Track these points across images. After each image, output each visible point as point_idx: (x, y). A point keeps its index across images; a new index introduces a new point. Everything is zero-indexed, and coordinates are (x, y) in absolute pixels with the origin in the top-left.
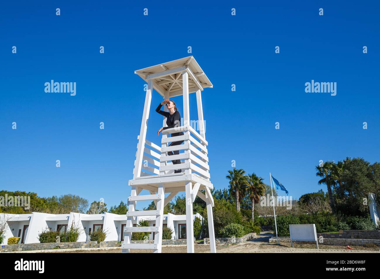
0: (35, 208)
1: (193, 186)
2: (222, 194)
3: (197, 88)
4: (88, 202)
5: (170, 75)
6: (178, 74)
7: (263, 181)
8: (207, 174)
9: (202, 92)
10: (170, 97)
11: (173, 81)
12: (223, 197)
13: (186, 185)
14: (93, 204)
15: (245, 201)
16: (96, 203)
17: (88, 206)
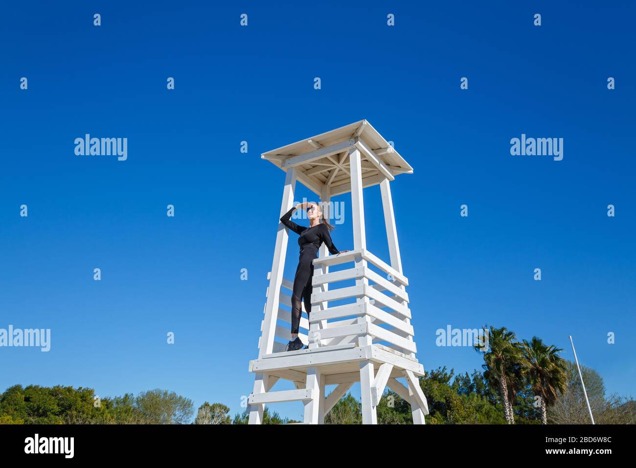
0: (89, 419)
1: (376, 370)
2: (472, 382)
3: (381, 176)
4: (192, 405)
5: (328, 156)
6: (343, 153)
7: (559, 354)
8: (410, 344)
9: (391, 182)
10: (332, 196)
11: (335, 167)
12: (475, 390)
13: (361, 368)
14: (203, 409)
15: (524, 399)
16: (208, 405)
17: (192, 413)
